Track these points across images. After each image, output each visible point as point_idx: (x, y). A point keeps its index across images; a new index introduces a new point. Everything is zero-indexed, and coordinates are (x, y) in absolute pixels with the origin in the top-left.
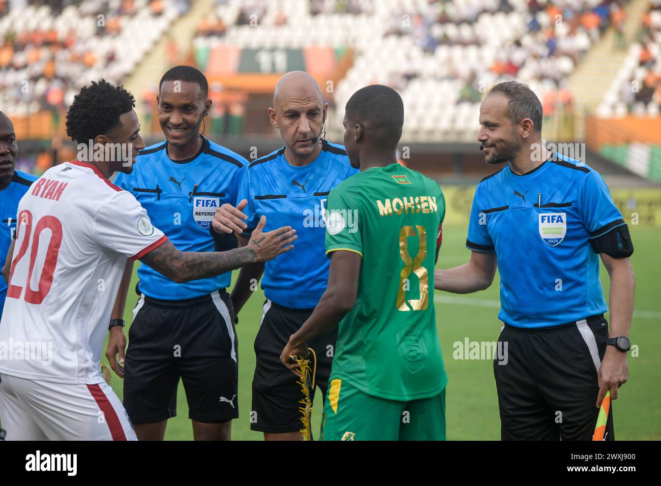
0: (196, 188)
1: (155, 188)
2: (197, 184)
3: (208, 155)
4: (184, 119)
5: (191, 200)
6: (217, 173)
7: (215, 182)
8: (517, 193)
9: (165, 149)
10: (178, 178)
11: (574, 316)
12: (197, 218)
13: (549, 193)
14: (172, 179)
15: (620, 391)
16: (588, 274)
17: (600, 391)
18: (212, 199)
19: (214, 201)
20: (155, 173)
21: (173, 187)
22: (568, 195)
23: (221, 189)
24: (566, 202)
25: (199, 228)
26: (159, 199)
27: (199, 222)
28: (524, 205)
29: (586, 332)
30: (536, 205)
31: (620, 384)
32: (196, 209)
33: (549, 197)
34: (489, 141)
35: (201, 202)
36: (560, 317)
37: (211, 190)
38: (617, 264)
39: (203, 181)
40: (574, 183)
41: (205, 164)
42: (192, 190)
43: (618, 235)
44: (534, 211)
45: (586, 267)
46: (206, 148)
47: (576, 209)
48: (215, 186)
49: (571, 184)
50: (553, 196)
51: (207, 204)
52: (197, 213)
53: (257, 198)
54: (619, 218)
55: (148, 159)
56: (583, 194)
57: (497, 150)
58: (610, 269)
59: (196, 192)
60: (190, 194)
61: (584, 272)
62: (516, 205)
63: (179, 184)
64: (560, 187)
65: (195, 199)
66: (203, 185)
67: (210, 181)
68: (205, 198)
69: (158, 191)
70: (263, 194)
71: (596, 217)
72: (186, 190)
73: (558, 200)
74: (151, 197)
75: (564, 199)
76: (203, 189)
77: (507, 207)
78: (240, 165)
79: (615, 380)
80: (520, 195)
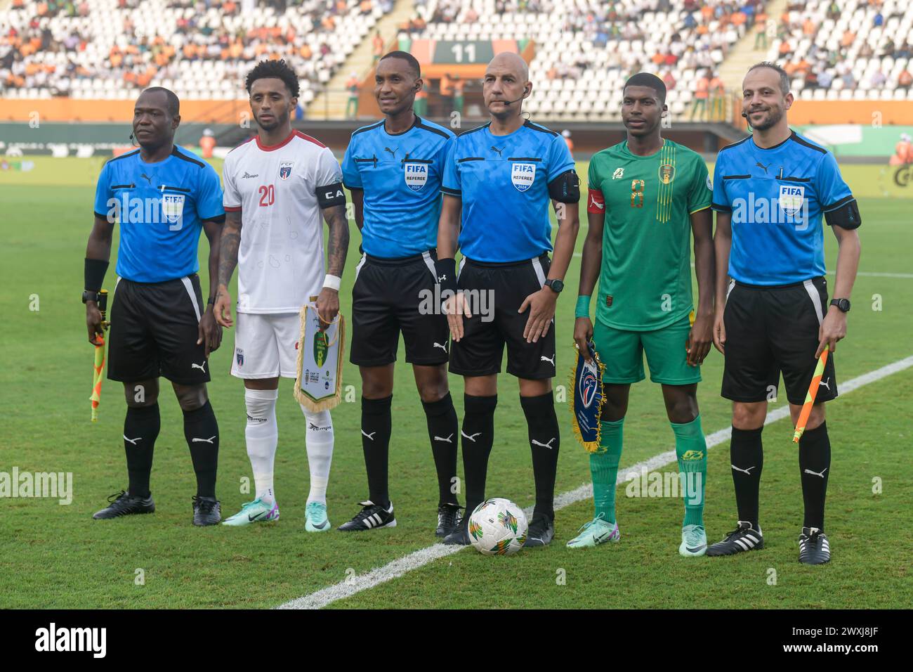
0: (407, 156)
1: (372, 158)
2: (409, 152)
3: (420, 129)
4: (392, 89)
5: (403, 167)
6: (427, 143)
7: (425, 150)
8: (759, 165)
9: (383, 126)
10: (393, 148)
11: (802, 278)
12: (408, 182)
13: (790, 168)
14: (387, 149)
15: (838, 345)
16: (815, 242)
17: (820, 345)
18: (421, 165)
19: (423, 167)
20: (374, 145)
21: (388, 156)
22: (808, 170)
23: (429, 157)
24: (804, 178)
25: (411, 191)
26: (375, 167)
27: (411, 186)
28: (766, 176)
29: (811, 290)
30: (778, 178)
31: (838, 339)
32: (407, 174)
33: (790, 171)
34: (764, 105)
35: (412, 168)
36: (790, 277)
37: (420, 158)
38: (845, 233)
39: (414, 150)
40: (814, 162)
41: (415, 135)
42: (403, 158)
43: (850, 209)
44: (776, 183)
45: (813, 236)
46: (417, 123)
47: (813, 185)
48: (424, 154)
49: (810, 162)
50: (794, 171)
51: (417, 169)
52: (408, 178)
53: (460, 161)
54: (850, 194)
55: (369, 134)
56: (821, 172)
57: (770, 114)
58: (840, 238)
59: (407, 159)
60: (402, 160)
61: (813, 240)
62: (758, 175)
63: (393, 153)
64: (800, 164)
65: (407, 165)
66: (414, 153)
67: (420, 150)
68: (415, 165)
69: (375, 159)
70: (465, 157)
71: (831, 193)
72: (399, 157)
73: (798, 176)
74: (368, 165)
75: (804, 175)
76: (413, 156)
77: (749, 176)
78: (447, 137)
79: (834, 336)
80: (762, 167)
